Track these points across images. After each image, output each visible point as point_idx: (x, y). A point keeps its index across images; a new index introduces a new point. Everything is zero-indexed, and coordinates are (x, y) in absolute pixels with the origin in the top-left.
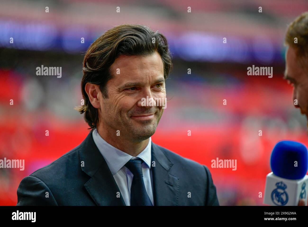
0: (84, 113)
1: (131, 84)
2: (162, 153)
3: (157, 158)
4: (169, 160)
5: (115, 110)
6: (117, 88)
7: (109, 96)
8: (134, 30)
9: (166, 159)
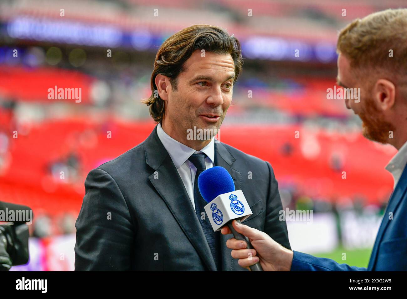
0: (151, 105)
1: (203, 77)
2: (225, 149)
3: (220, 154)
4: (232, 155)
5: (184, 104)
6: (188, 81)
7: (179, 89)
8: (212, 30)
9: (229, 155)
